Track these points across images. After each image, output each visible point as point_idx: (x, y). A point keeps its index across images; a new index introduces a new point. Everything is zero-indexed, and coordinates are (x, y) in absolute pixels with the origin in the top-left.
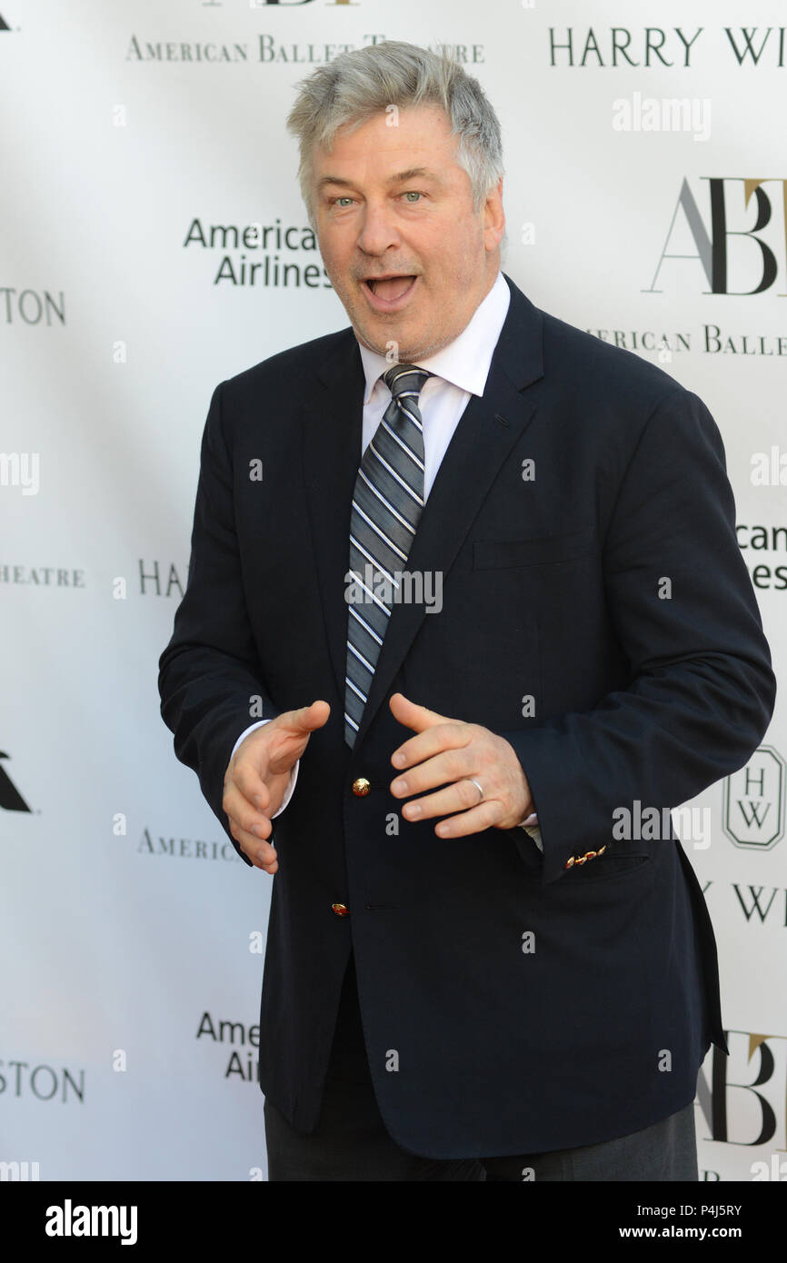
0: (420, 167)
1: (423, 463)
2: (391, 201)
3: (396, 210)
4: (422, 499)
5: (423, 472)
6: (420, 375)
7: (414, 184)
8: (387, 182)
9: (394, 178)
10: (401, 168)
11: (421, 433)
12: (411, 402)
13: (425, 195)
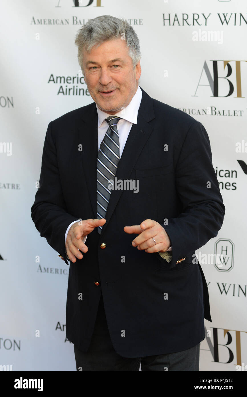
0: (118, 58)
1: (119, 146)
2: (109, 68)
3: (111, 70)
4: (119, 157)
5: (119, 149)
6: (117, 119)
7: (116, 63)
8: (108, 63)
9: (110, 62)
10: (112, 58)
11: (118, 137)
12: (115, 127)
13: (120, 66)
